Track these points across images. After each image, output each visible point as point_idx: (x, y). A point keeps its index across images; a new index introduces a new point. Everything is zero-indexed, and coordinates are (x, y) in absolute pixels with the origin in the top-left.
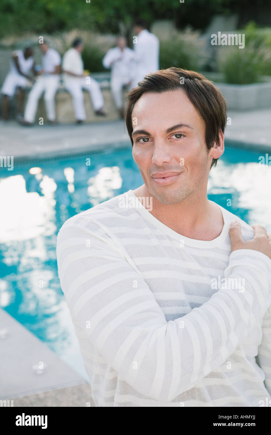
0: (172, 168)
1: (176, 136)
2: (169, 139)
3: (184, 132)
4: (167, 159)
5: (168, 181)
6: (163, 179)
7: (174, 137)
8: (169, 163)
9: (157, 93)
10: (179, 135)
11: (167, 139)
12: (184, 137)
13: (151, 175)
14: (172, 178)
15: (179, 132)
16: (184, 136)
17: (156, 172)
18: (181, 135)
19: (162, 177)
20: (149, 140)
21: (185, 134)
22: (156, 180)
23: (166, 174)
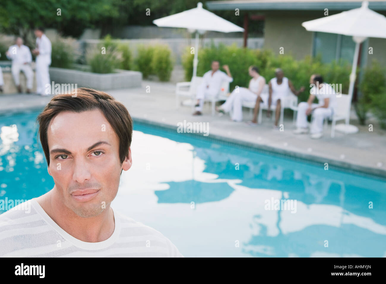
0: (91, 186)
1: (95, 153)
2: (88, 156)
3: (103, 149)
4: (88, 176)
5: (87, 197)
6: (82, 196)
7: (93, 154)
8: (89, 180)
9: (75, 112)
10: (97, 152)
11: (87, 156)
12: (104, 155)
13: (71, 192)
14: (92, 195)
15: (98, 149)
16: (103, 153)
17: (77, 190)
18: (99, 153)
19: (82, 194)
20: (68, 157)
21: (104, 152)
22: (76, 197)
23: (86, 191)
